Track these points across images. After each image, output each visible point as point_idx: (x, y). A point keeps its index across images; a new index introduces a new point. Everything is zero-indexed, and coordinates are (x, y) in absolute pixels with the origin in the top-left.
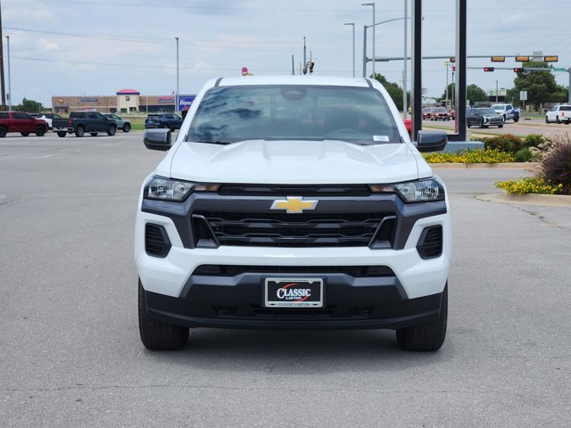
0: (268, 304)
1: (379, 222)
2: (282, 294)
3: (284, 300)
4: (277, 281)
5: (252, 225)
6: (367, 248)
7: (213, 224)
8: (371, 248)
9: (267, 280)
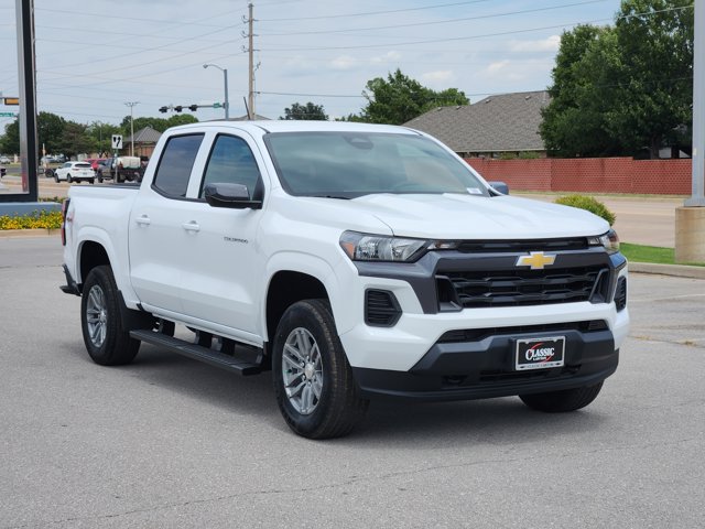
0: (518, 367)
1: (596, 275)
2: (530, 355)
3: (532, 361)
4: (527, 341)
5: (495, 284)
6: (588, 303)
7: (456, 285)
8: (592, 302)
9: (519, 341)
